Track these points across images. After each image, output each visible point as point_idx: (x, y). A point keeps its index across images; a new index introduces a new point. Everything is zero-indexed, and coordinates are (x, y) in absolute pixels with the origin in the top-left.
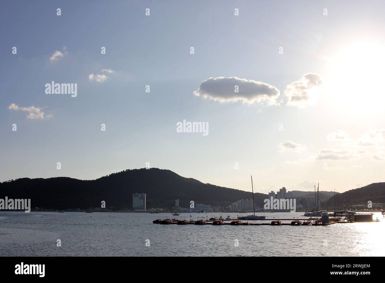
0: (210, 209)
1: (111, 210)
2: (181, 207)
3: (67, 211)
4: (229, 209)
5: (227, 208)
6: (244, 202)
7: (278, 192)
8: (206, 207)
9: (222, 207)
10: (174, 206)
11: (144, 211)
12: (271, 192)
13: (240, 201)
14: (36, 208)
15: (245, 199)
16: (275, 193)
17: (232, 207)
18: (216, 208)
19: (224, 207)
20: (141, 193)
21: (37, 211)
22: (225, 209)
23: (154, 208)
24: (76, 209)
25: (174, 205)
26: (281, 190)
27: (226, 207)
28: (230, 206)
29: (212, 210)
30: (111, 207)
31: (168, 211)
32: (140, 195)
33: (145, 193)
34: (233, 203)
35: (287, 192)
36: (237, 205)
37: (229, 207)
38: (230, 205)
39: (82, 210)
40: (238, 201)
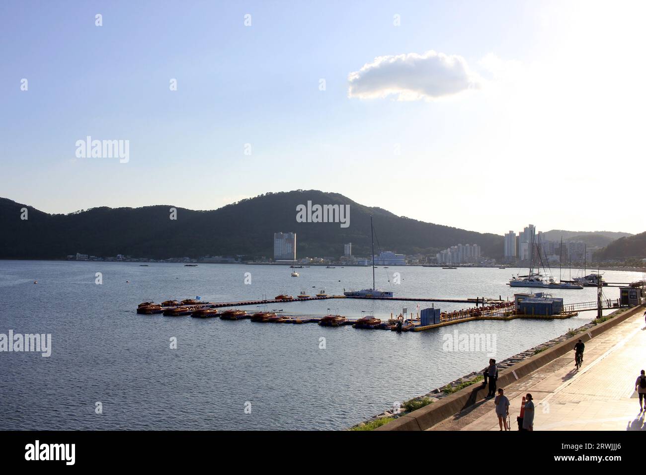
0: (403, 259)
1: (239, 260)
2: (355, 257)
3: (167, 262)
4: (436, 260)
5: (433, 258)
6: (463, 249)
7: (521, 233)
8: (396, 256)
9: (424, 257)
10: (343, 254)
11: (293, 262)
12: (508, 233)
13: (456, 247)
14: (118, 255)
15: (464, 244)
16: (515, 234)
17: (442, 256)
18: (415, 258)
19: (428, 257)
20: (287, 233)
21: (120, 261)
22: (430, 261)
23: (310, 257)
24: (181, 259)
25: (342, 252)
26: (526, 229)
27: (431, 258)
28: (438, 255)
29: (407, 261)
30: (239, 256)
31: (332, 262)
32: (286, 235)
33: (294, 233)
34: (443, 250)
35: (537, 233)
36: (449, 253)
37: (436, 256)
38: (437, 253)
39: (192, 260)
40: (452, 247)
